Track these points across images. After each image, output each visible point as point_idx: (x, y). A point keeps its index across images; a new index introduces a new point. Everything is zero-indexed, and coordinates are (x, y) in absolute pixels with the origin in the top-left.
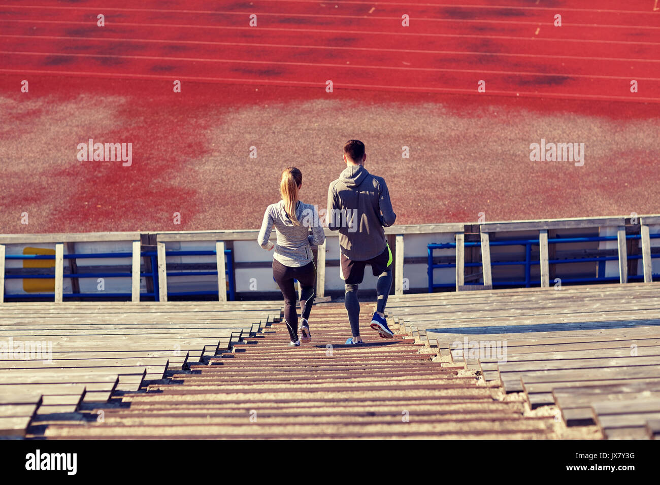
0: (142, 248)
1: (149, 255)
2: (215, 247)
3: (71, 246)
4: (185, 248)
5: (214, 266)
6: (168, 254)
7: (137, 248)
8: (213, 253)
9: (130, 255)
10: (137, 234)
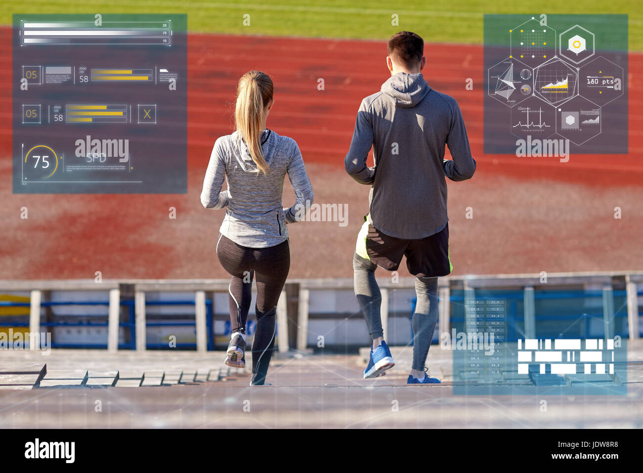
0: (121, 297)
1: (127, 304)
2: (195, 297)
3: (47, 294)
4: (164, 297)
5: (193, 317)
6: (148, 304)
7: (115, 297)
8: (192, 303)
9: (107, 304)
10: (115, 282)
